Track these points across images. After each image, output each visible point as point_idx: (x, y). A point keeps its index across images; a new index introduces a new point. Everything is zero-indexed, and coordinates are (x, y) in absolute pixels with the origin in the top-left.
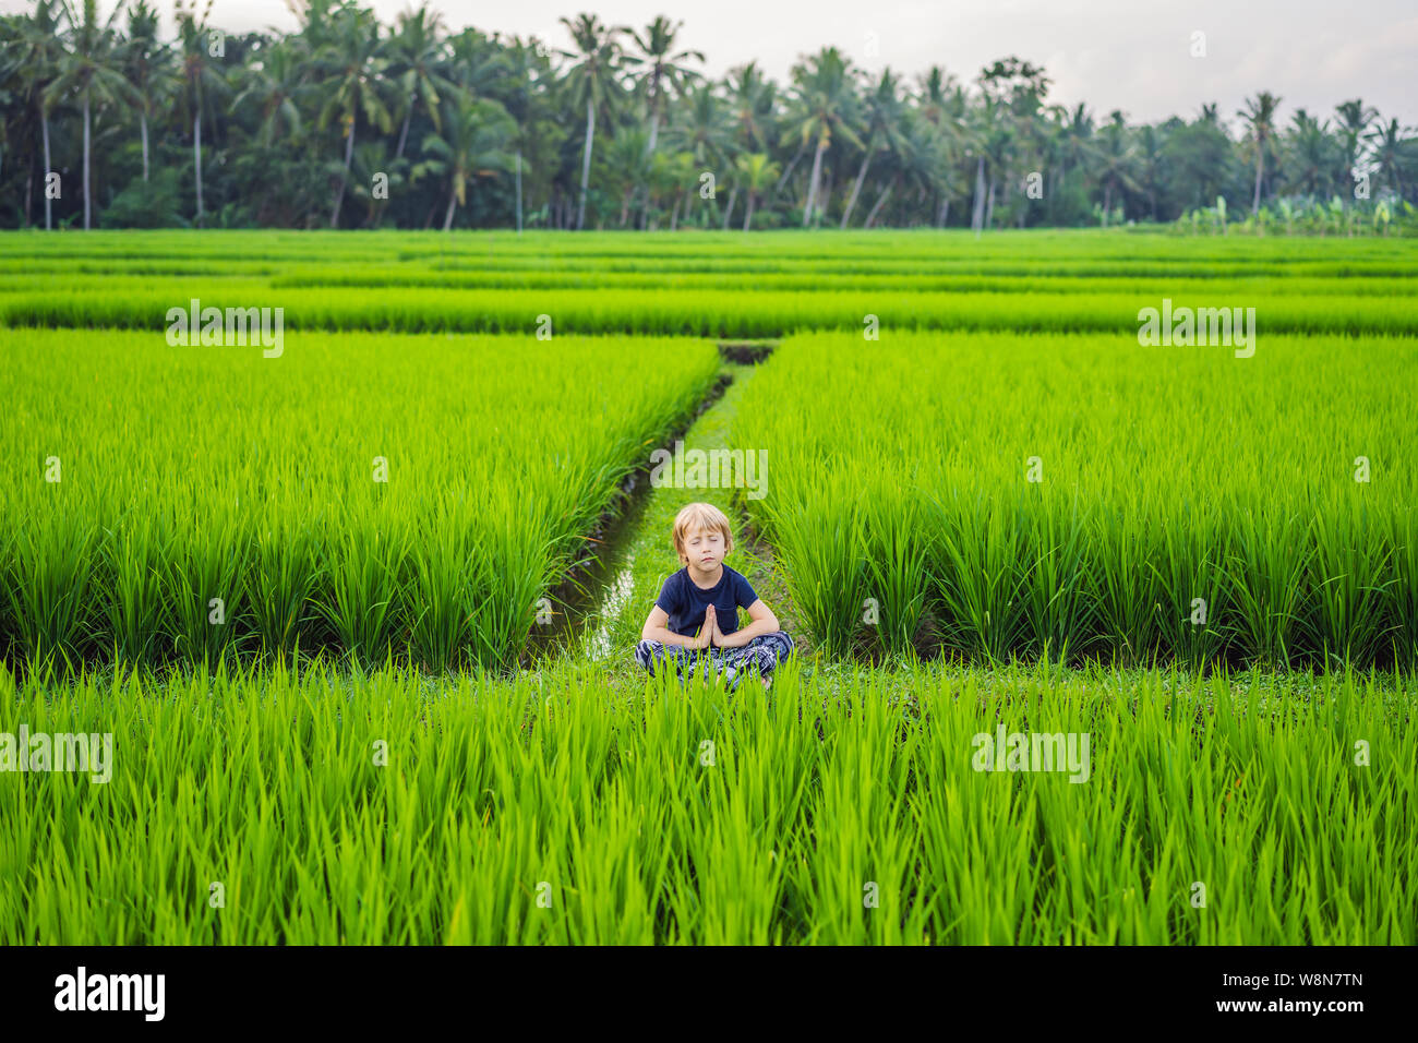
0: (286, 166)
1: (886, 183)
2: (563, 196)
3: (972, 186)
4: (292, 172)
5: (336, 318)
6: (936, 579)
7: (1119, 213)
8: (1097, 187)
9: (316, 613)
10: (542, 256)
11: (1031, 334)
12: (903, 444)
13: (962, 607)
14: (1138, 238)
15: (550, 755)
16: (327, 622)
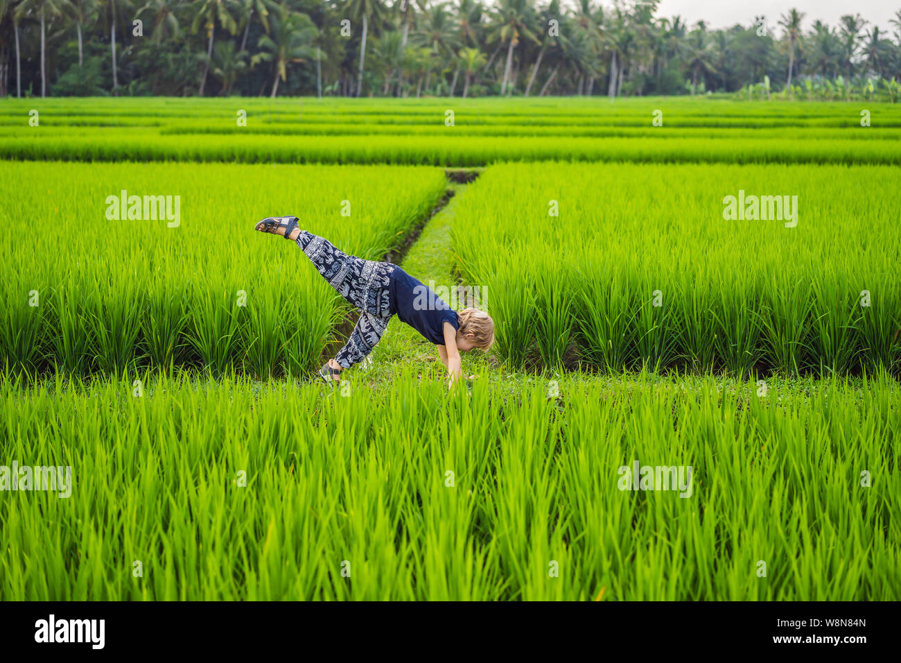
0: (170, 56)
1: (554, 67)
2: (347, 75)
3: (609, 69)
4: (175, 60)
5: (201, 154)
6: (577, 320)
7: (702, 86)
8: (688, 69)
9: (186, 342)
10: (334, 114)
11: (644, 164)
12: (559, 235)
13: (594, 337)
14: (714, 102)
15: (332, 431)
16: (193, 348)
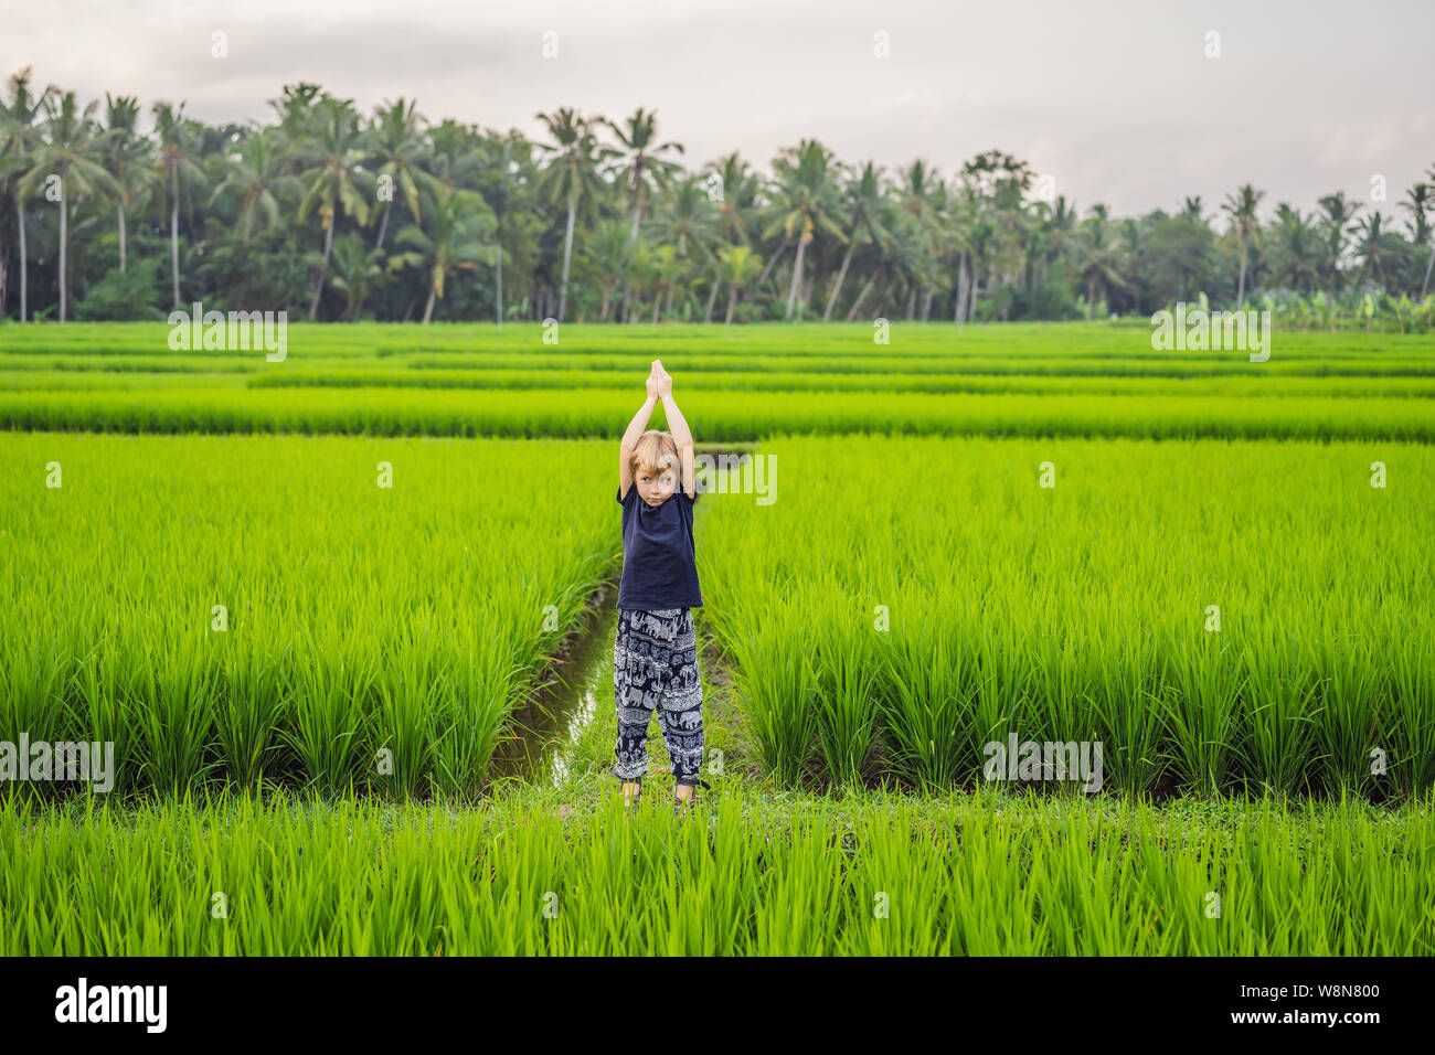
0: (263, 259)
1: (869, 276)
2: (544, 288)
3: (955, 280)
4: (272, 264)
5: (311, 421)
6: (884, 709)
7: (1103, 306)
8: (1078, 281)
9: (283, 742)
10: (521, 352)
11: (1004, 439)
13: (908, 735)
14: (1120, 332)
16: (292, 750)
